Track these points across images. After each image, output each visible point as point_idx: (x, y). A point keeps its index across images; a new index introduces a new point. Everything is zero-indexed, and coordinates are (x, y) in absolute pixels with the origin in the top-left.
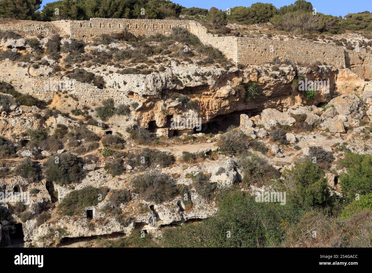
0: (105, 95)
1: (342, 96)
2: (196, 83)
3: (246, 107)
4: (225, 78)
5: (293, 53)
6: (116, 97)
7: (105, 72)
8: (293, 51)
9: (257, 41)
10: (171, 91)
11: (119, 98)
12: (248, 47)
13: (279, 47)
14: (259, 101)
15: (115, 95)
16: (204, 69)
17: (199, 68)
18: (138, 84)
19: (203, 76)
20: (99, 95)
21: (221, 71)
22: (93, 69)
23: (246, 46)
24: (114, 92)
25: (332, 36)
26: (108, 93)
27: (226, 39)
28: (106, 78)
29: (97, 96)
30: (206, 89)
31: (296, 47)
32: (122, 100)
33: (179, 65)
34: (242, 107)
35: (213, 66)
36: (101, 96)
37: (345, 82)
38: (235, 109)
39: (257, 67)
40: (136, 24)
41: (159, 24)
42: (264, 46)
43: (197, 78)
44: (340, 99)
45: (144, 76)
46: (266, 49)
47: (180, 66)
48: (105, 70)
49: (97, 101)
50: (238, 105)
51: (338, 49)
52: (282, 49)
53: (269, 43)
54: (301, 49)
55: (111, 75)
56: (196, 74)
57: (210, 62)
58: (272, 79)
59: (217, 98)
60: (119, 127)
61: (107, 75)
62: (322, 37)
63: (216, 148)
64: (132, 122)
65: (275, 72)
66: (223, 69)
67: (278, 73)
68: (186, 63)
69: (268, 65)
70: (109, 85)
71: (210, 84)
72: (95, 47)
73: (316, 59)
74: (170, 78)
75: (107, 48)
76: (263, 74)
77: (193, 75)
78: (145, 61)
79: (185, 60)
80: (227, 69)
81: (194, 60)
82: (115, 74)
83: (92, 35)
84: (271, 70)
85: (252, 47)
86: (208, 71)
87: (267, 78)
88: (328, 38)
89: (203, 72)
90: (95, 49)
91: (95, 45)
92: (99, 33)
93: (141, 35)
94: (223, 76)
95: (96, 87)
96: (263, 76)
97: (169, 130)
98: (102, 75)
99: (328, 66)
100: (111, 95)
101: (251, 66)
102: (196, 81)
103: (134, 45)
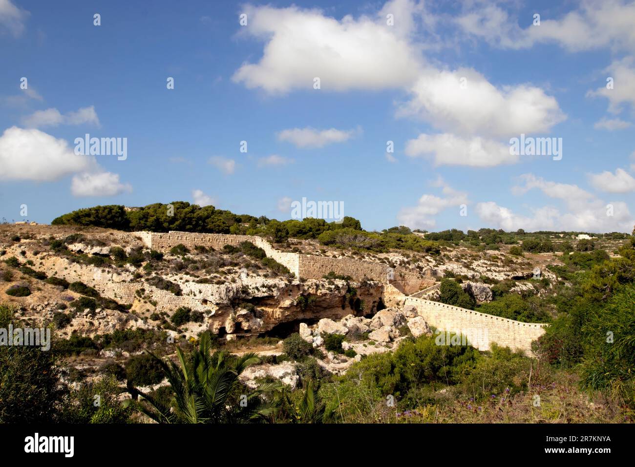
0: (181, 302)
1: (387, 309)
2: (263, 294)
3: (305, 317)
4: (289, 290)
5: (346, 269)
6: (191, 304)
7: (182, 281)
9: (315, 258)
10: (241, 301)
11: (194, 305)
12: (308, 263)
13: (334, 264)
15: (190, 302)
16: (271, 282)
17: (265, 280)
18: (212, 293)
19: (269, 288)
22: (170, 277)
23: (306, 262)
24: (189, 299)
25: (377, 254)
26: (184, 300)
27: (289, 255)
28: (182, 286)
29: (174, 302)
30: (272, 299)
31: (348, 264)
32: (197, 307)
34: (301, 316)
35: (278, 279)
36: (178, 303)
38: (295, 319)
39: (315, 281)
40: (209, 238)
41: (228, 238)
42: (322, 262)
43: (264, 290)
44: (386, 312)
45: (218, 286)
46: (323, 266)
47: (249, 278)
48: (181, 279)
49: (174, 307)
50: (298, 314)
51: (381, 266)
52: (336, 266)
55: (187, 283)
56: (263, 286)
57: (275, 275)
58: (328, 292)
59: (281, 308)
60: (192, 332)
61: (183, 283)
62: (369, 255)
63: (280, 353)
64: (204, 327)
65: (330, 286)
66: (287, 282)
67: (333, 287)
68: (254, 275)
69: (325, 279)
70: (185, 292)
71: (275, 295)
72: (172, 258)
73: (365, 275)
74: (240, 289)
75: (183, 259)
76: (321, 287)
77: (261, 287)
78: (217, 272)
79: (253, 272)
80: (290, 282)
81: (261, 273)
82: (191, 283)
83: (170, 246)
84: (327, 284)
85: (312, 264)
86: (274, 283)
87: (324, 291)
88: (374, 257)
89: (270, 284)
90: (173, 259)
91: (172, 255)
92: (176, 245)
93: (213, 247)
94: (287, 288)
95: (174, 294)
96: (321, 290)
97: (237, 336)
98: (179, 283)
99: (375, 282)
100: (187, 302)
101: (311, 280)
102: (263, 292)
103: (207, 257)
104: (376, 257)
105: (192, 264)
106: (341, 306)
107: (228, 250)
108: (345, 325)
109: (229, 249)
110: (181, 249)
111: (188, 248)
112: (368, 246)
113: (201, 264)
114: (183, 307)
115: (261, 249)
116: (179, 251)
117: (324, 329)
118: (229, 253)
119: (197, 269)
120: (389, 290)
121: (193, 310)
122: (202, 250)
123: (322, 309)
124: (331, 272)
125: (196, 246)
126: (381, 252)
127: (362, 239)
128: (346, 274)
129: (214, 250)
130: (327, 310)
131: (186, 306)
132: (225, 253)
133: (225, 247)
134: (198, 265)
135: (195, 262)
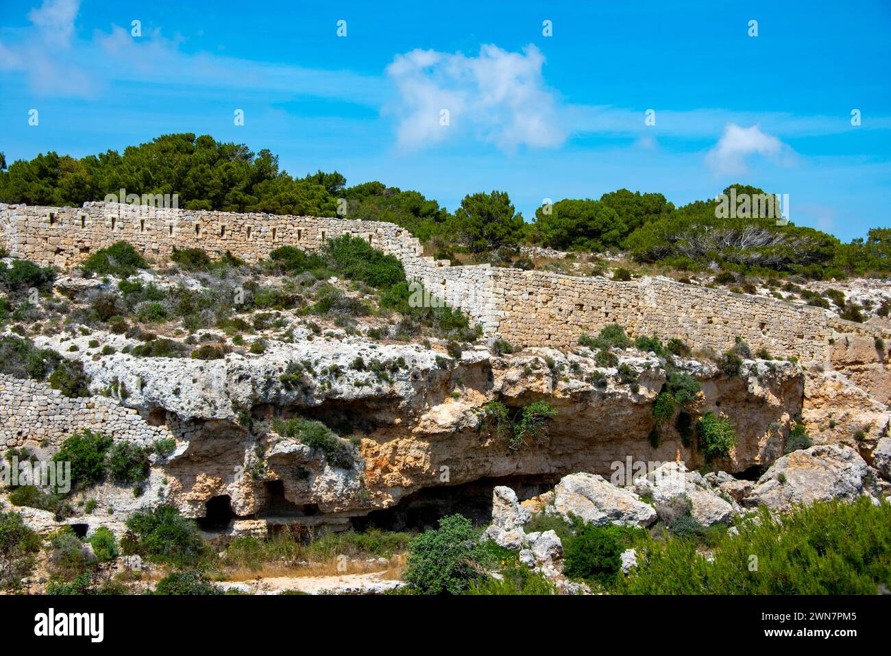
0: (82, 417)
1: (811, 450)
2: (357, 390)
3: (517, 468)
4: (450, 380)
5: (666, 319)
6: (113, 423)
7: (94, 351)
8: (664, 313)
9: (554, 281)
10: (284, 411)
11: (124, 425)
12: (526, 296)
13: (623, 301)
14: (559, 453)
15: (110, 418)
16: (388, 352)
17: (371, 347)
18: (179, 387)
19: (382, 370)
20: (63, 417)
21: (438, 358)
22: (62, 340)
23: (520, 292)
24: (109, 407)
25: (803, 283)
26: (92, 411)
27: (468, 272)
28: (91, 366)
29: (57, 417)
30: (389, 407)
31: (675, 303)
32: (131, 431)
33: (316, 338)
34: (503, 466)
35: (417, 345)
36: (69, 419)
37: (829, 411)
38: (481, 472)
39: (550, 353)
40: (221, 224)
41: (289, 227)
42: (577, 295)
43: (362, 376)
44: (804, 459)
45: (200, 363)
46: (582, 306)
47: (319, 341)
48: (94, 344)
49: (56, 434)
50: (491, 459)
51: (808, 315)
52: (630, 307)
53: (592, 288)
54: (690, 310)
55: (106, 358)
56: (359, 365)
57: (407, 332)
58: (592, 388)
59: (423, 436)
60: (111, 512)
61: (96, 358)
62: (772, 284)
63: (392, 584)
64: (151, 497)
65: (601, 370)
66: (444, 355)
67: (613, 371)
68: (340, 331)
69: (586, 349)
70: (100, 386)
71: (402, 394)
72: (85, 282)
73: (738, 340)
74: (279, 374)
75: (122, 286)
76: (567, 372)
77: (351, 367)
78: (221, 325)
79: (339, 324)
80: (455, 352)
81: (364, 326)
82: (119, 356)
83: (86, 249)
84: (592, 362)
85: (540, 298)
86: (398, 355)
87: (576, 384)
88: (788, 288)
89: (382, 360)
90: (87, 288)
91: (86, 275)
92: (106, 244)
93: (235, 254)
94: (444, 374)
95: (57, 392)
96: (567, 381)
97: (269, 527)
98: (84, 358)
99: (774, 362)
100: (100, 416)
101: (534, 350)
102: (358, 385)
103: (204, 282)
104: (798, 290)
105: (148, 302)
106: (645, 434)
107: (282, 262)
108: (647, 496)
109: (287, 260)
110: (119, 258)
111: (148, 254)
112: (776, 258)
113: (179, 301)
114: (87, 432)
115: (391, 260)
116: (112, 262)
117: (570, 508)
118: (284, 269)
119: (161, 315)
120: (830, 389)
121: (117, 442)
122: (194, 260)
123: (581, 444)
124: (608, 328)
125: (175, 250)
126: (818, 277)
127: (759, 240)
128: (666, 336)
129: (236, 263)
130: (599, 448)
131: (96, 428)
132: (271, 272)
133: (275, 255)
134: (164, 304)
135: (159, 296)
